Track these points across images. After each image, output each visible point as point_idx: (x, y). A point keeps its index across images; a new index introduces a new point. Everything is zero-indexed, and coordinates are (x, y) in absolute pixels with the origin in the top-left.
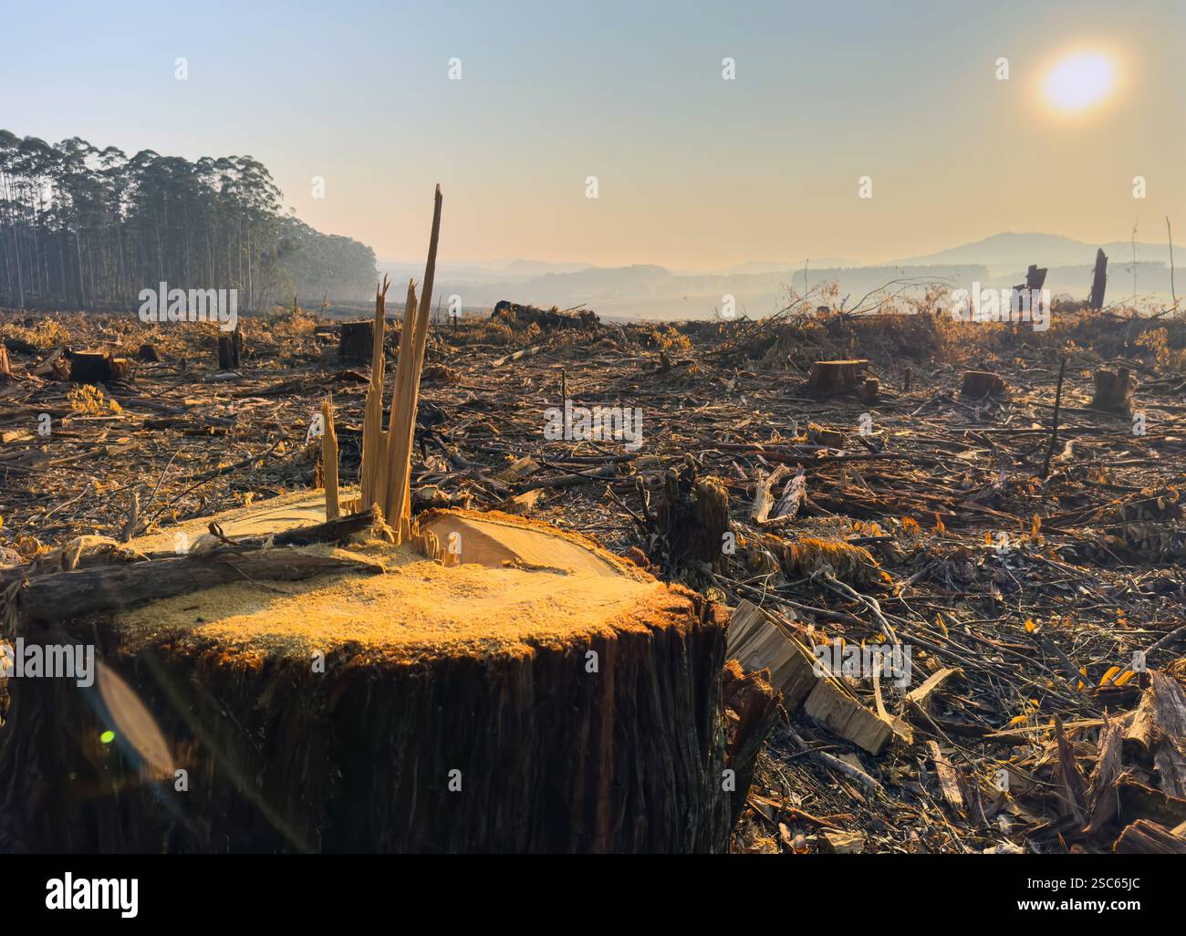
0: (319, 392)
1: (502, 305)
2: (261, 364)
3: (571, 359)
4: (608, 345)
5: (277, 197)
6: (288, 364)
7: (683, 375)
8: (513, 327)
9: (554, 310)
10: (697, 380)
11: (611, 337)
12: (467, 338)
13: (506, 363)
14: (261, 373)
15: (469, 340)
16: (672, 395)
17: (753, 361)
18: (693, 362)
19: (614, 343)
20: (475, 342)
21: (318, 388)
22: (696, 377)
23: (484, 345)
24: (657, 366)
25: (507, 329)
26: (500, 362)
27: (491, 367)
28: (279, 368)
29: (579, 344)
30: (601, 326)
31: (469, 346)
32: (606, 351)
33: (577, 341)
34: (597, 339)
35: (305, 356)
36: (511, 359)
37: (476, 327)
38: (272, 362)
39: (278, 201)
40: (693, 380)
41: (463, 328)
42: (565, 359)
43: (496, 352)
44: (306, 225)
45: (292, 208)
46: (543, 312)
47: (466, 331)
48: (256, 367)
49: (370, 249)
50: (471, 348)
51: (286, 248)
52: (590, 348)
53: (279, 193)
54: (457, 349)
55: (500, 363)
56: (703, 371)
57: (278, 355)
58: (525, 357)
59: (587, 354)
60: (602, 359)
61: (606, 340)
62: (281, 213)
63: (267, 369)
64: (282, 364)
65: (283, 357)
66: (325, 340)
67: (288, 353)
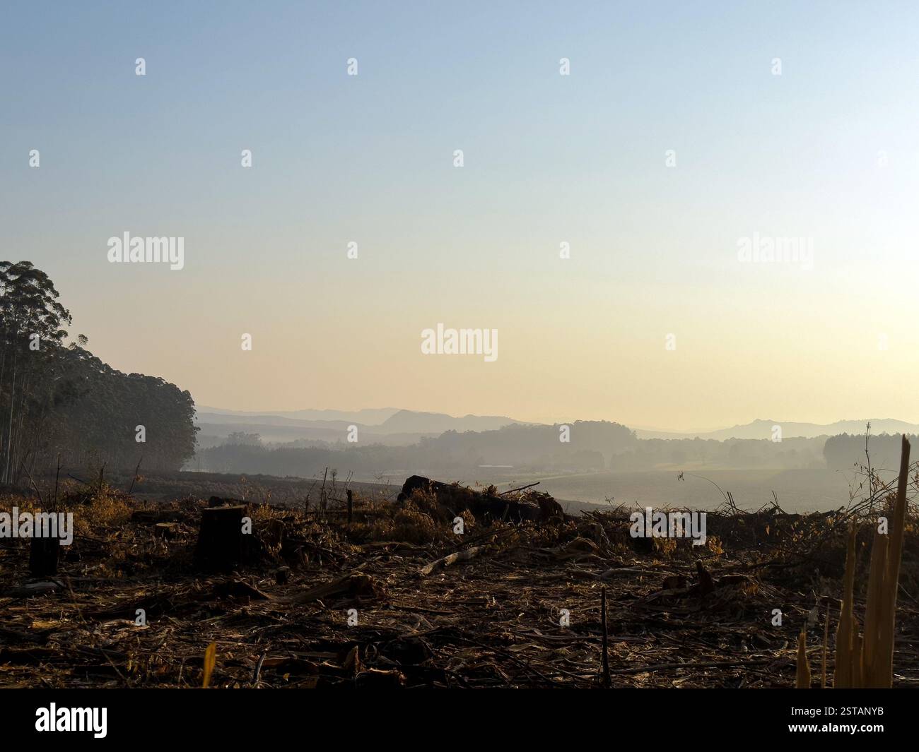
0: (199, 612)
1: (415, 482)
2: (87, 569)
3: (530, 567)
4: (583, 547)
5: (61, 321)
6: (123, 569)
7: (734, 599)
8: (435, 515)
9: (491, 490)
10: (758, 607)
11: (585, 535)
12: (368, 530)
13: (435, 572)
14: (88, 582)
15: (371, 534)
16: (726, 628)
17: (829, 580)
18: (747, 580)
19: (593, 544)
20: (380, 537)
21: (196, 605)
22: (755, 603)
23: (398, 543)
24: (689, 584)
25: (427, 518)
26: (427, 570)
27: (417, 577)
28: (112, 575)
29: (537, 545)
30: (567, 518)
31: (376, 544)
32: (582, 556)
33: (532, 540)
34: (565, 537)
35: (147, 557)
36: (441, 566)
37: (379, 515)
38: (101, 565)
39: (63, 325)
40: (753, 607)
41: (361, 517)
42: (522, 567)
43: (413, 553)
44: (97, 360)
45: (83, 336)
46: (476, 494)
47: (364, 521)
48: (79, 574)
49: (187, 394)
50: (380, 548)
51: (67, 394)
52: (555, 550)
53: (65, 315)
54: (359, 549)
55: (427, 572)
56: (764, 593)
57: (107, 556)
58: (460, 563)
59: (552, 561)
60: (577, 568)
61: (579, 538)
62: (66, 343)
63: (95, 576)
64: (116, 570)
65: (115, 560)
66: (168, 534)
67: (122, 553)
